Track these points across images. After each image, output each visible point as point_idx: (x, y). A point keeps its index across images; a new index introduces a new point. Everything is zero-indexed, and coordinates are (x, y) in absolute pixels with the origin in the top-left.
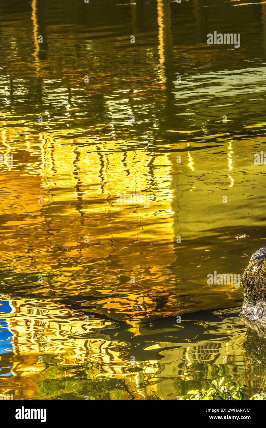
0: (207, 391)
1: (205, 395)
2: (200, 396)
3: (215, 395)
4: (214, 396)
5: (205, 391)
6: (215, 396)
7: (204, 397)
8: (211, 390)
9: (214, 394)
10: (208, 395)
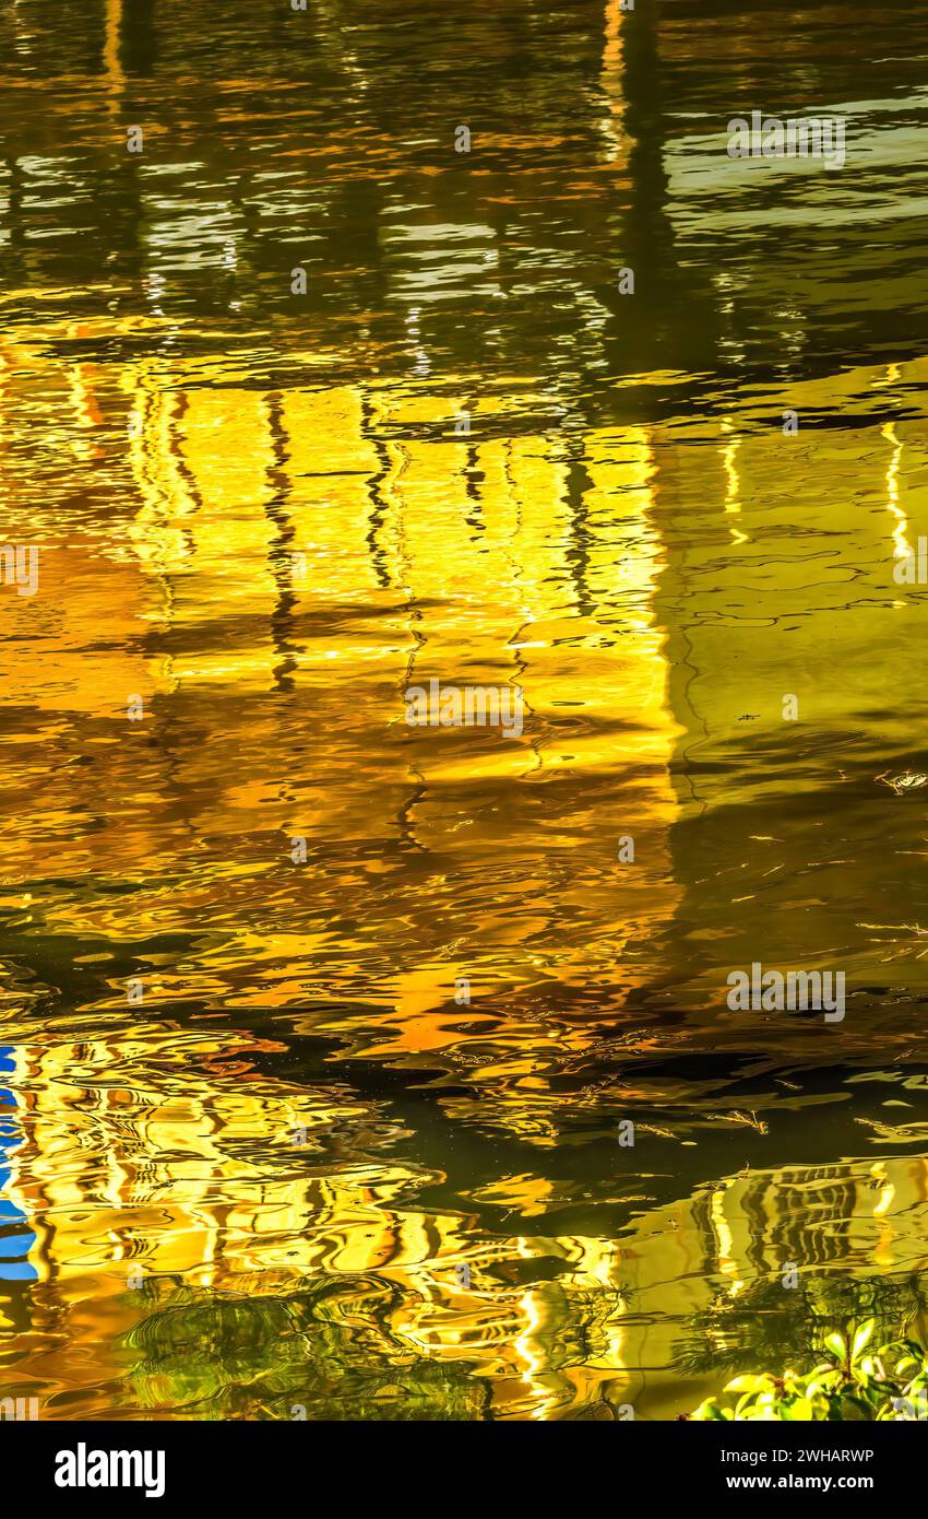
0: (806, 1379)
1: (795, 1396)
2: (776, 1399)
3: (838, 1393)
4: (832, 1398)
5: (797, 1379)
6: (838, 1398)
7: (792, 1401)
8: (822, 1373)
9: (834, 1389)
10: (811, 1391)
